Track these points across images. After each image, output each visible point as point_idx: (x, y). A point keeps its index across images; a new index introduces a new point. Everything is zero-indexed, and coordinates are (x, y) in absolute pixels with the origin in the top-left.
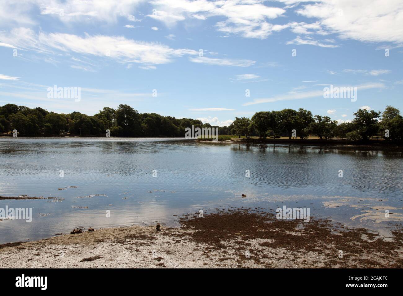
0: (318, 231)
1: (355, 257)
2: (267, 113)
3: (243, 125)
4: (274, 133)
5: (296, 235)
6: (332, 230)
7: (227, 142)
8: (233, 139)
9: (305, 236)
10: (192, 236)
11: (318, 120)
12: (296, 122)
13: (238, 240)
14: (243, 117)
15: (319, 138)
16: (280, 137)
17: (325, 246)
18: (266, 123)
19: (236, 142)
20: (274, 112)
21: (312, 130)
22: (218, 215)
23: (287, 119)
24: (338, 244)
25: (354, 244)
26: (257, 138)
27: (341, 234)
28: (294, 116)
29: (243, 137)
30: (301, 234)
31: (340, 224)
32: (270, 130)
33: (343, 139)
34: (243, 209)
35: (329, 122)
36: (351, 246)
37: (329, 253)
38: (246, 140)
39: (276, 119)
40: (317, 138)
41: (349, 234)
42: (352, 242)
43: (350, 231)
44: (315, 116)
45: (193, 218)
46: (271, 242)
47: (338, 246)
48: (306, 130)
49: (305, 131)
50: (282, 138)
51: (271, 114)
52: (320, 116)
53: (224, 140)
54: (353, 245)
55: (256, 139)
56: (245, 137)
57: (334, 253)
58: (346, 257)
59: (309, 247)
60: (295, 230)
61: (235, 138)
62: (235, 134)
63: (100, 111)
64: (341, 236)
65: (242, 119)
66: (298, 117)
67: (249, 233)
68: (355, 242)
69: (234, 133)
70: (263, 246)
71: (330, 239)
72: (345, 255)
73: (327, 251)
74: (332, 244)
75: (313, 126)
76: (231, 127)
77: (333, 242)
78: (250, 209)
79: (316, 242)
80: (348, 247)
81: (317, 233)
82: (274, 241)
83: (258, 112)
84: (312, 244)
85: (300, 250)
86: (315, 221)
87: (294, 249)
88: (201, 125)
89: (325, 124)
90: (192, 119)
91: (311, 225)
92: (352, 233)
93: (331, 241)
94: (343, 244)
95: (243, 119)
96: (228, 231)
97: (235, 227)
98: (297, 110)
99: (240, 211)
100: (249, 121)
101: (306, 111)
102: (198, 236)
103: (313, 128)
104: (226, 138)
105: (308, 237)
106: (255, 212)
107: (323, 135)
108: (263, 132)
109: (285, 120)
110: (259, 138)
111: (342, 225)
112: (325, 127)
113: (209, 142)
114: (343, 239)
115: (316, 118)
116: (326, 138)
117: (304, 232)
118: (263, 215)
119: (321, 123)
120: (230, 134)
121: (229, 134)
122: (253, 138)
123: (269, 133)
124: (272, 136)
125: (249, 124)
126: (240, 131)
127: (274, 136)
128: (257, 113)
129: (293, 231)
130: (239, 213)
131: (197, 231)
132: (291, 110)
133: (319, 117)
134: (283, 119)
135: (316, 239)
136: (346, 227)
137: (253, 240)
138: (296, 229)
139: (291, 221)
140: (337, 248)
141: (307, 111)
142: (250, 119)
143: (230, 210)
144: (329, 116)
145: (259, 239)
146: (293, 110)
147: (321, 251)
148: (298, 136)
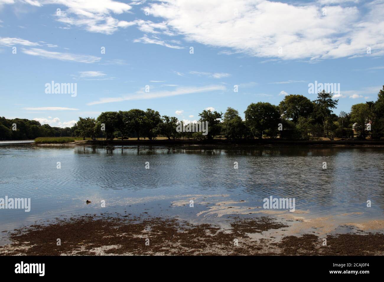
0: (165, 232)
1: (199, 252)
2: (114, 113)
3: (88, 126)
4: (122, 134)
5: (143, 237)
6: (179, 229)
7: (70, 145)
8: (76, 141)
9: (152, 238)
10: (26, 253)
11: (166, 121)
12: (144, 123)
13: (82, 251)
14: (87, 118)
15: (168, 138)
16: (128, 138)
17: (171, 245)
18: (113, 123)
19: (80, 145)
20: (121, 112)
21: (160, 131)
22: (58, 225)
23: (135, 119)
24: (184, 242)
25: (198, 239)
26: (103, 139)
27: (187, 232)
28: (142, 117)
29: (88, 139)
30: (149, 236)
31: (186, 222)
32: (118, 131)
33: (190, 138)
34: (87, 216)
35: (176, 122)
36: (195, 242)
37: (175, 252)
38: (92, 141)
39: (123, 119)
40: (165, 138)
41: (194, 231)
42: (197, 238)
43: (195, 227)
44: (163, 117)
45: (28, 232)
46: (117, 248)
47: (184, 244)
48: (154, 130)
49: (153, 132)
50: (130, 139)
51: (119, 114)
52: (167, 116)
53: (66, 143)
54: (197, 241)
55: (103, 141)
56: (90, 139)
57: (180, 251)
58: (190, 253)
59: (156, 248)
60: (142, 232)
61: (79, 140)
62: (79, 136)
64: (186, 233)
65: (86, 119)
66: (146, 117)
67: (93, 241)
68: (199, 238)
69: (78, 134)
70: (109, 253)
71: (177, 237)
72: (190, 251)
73: (173, 249)
74: (178, 243)
75: (161, 127)
76: (75, 128)
77: (179, 241)
78: (95, 215)
79: (163, 242)
80: (193, 243)
81: (164, 233)
82: (120, 246)
83: (104, 112)
84: (159, 245)
85: (147, 253)
86: (162, 221)
87: (141, 252)
88: (39, 126)
89: (173, 124)
90: (28, 120)
91: (159, 226)
92: (196, 229)
93: (177, 240)
94: (188, 241)
95: (88, 120)
96: (69, 241)
97: (77, 236)
98: (145, 111)
99: (84, 218)
100: (95, 121)
101: (153, 111)
102: (33, 252)
103: (161, 128)
104: (69, 140)
105: (155, 239)
106: (101, 218)
107: (171, 136)
108: (110, 134)
109: (133, 121)
110: (106, 139)
111: (188, 223)
112: (173, 128)
113: (48, 145)
114: (189, 236)
115: (164, 118)
116: (174, 138)
117: (152, 233)
118: (109, 220)
119: (169, 123)
120: (74, 136)
121: (72, 136)
122: (99, 139)
123: (116, 134)
124: (120, 138)
125: (94, 125)
126: (85, 132)
127: (121, 138)
128: (103, 113)
129: (140, 233)
130: (83, 220)
131: (32, 246)
132: (138, 110)
133: (167, 118)
134: (130, 119)
135: (163, 239)
136: (191, 224)
137: (98, 248)
138: (144, 232)
139: (138, 224)
140: (183, 246)
141: (155, 111)
142: (96, 119)
143: (73, 218)
144: (176, 117)
145: (105, 247)
146: (140, 111)
147: (168, 250)
148: (147, 137)
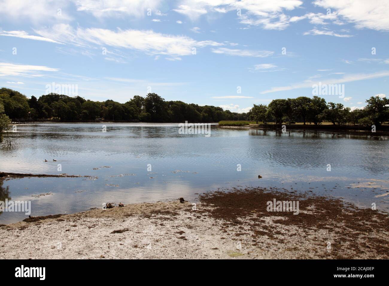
0: (329, 211)
1: (364, 235)
2: (283, 101)
3: (261, 112)
4: (290, 119)
5: (308, 213)
6: (343, 211)
7: (245, 128)
8: (251, 124)
9: (316, 215)
10: (212, 213)
11: (331, 107)
12: (310, 109)
13: (254, 217)
14: (260, 104)
15: (333, 124)
16: (295, 123)
17: (335, 225)
18: (282, 109)
19: (254, 128)
20: (289, 100)
21: (325, 116)
22: (235, 194)
23: (301, 106)
24: (348, 223)
25: (364, 223)
26: (273, 123)
27: (351, 214)
28: (308, 103)
29: (260, 123)
30: (313, 213)
31: (350, 204)
32: (286, 116)
33: (356, 124)
34: (259, 188)
35: (342, 108)
36: (361, 225)
37: (339, 231)
38: (263, 125)
39: (291, 106)
40: (331, 124)
41: (359, 214)
42: (362, 221)
43: (360, 211)
44: (329, 103)
45: (213, 197)
46: (284, 220)
47: (348, 225)
48: (319, 116)
49: (319, 117)
50: (297, 124)
51: (287, 101)
52: (333, 103)
53: (242, 126)
54: (362, 224)
55: (273, 125)
56: (262, 123)
57: (344, 231)
58: (355, 235)
59: (320, 225)
60: (307, 209)
61: (253, 123)
62: (253, 120)
63: (131, 99)
64: (351, 215)
65: (260, 106)
66: (312, 104)
67: (263, 211)
68: (364, 221)
69: (252, 118)
70: (276, 223)
71: (341, 218)
72: (355, 233)
73: (337, 229)
74: (342, 223)
75: (326, 113)
76: (250, 113)
77: (343, 221)
78: (265, 189)
79: (327, 220)
80: (358, 226)
81: (329, 212)
82: (287, 218)
83: (275, 100)
84: (323, 222)
85: (311, 228)
86: (326, 201)
87: (306, 226)
88: (222, 112)
89: (338, 110)
90: (214, 107)
91: (323, 205)
92: (362, 213)
93: (341, 220)
94: (353, 224)
95: (261, 106)
96: (244, 208)
97: (251, 205)
98: (312, 98)
99: (256, 190)
100: (266, 108)
101: (320, 98)
102: (217, 212)
103: (326, 114)
104: (245, 123)
105: (319, 216)
106: (270, 192)
107: (337, 121)
108: (279, 119)
109: (300, 107)
110: (275, 123)
111: (353, 206)
112: (338, 114)
113: (228, 127)
114: (353, 218)
115: (330, 105)
116: (339, 123)
117: (316, 211)
118: (277, 194)
119: (334, 110)
120: (249, 120)
121: (248, 120)
122: (270, 123)
123: (285, 119)
124: (288, 122)
125: (266, 111)
126: (258, 117)
127: (289, 122)
128: (273, 100)
129: (305, 209)
130: (255, 192)
131: (216, 208)
132: (305, 97)
133: (333, 104)
134: (298, 106)
135: (327, 217)
136: (356, 207)
137: (268, 218)
138: (308, 208)
139: (303, 201)
140: (347, 227)
141: (321, 98)
142: (267, 106)
143: (247, 189)
145: (273, 217)
146: (307, 98)
147: (331, 229)
148: (312, 122)
